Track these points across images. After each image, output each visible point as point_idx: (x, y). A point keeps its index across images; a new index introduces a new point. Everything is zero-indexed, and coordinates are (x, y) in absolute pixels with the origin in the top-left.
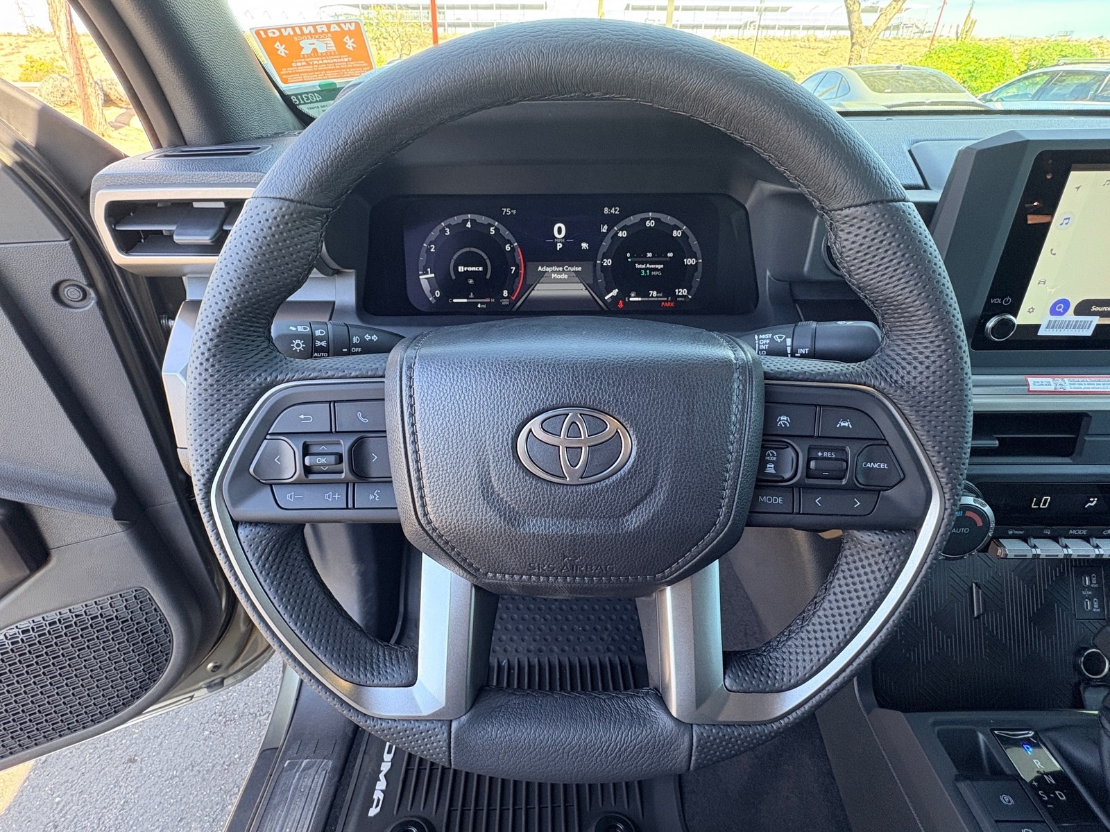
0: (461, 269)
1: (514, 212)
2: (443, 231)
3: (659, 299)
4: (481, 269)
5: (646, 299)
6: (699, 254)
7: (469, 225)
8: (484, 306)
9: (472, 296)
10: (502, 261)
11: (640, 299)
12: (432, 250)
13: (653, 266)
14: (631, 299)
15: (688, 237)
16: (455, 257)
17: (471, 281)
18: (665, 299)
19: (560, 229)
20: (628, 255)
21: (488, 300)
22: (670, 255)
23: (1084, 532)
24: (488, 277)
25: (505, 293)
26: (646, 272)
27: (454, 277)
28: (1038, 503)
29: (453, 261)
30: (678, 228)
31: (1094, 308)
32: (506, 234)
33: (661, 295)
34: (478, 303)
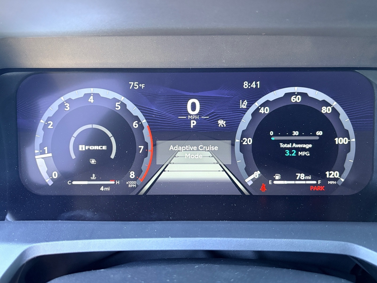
1: (143, 86)
2: (62, 106)
3: (308, 182)
4: (104, 148)
5: (293, 182)
6: (351, 133)
7: (91, 100)
8: (108, 189)
9: (94, 177)
10: (128, 139)
11: (288, 182)
12: (50, 127)
13: (300, 146)
14: (275, 182)
15: (338, 114)
17: (93, 161)
18: (315, 182)
19: (193, 105)
20: (272, 133)
21: (112, 182)
22: (320, 133)
24: (113, 156)
25: (132, 174)
26: (291, 153)
27: (74, 157)
29: (73, 139)
30: (327, 104)
32: (134, 110)
33: (310, 178)
34: (101, 185)
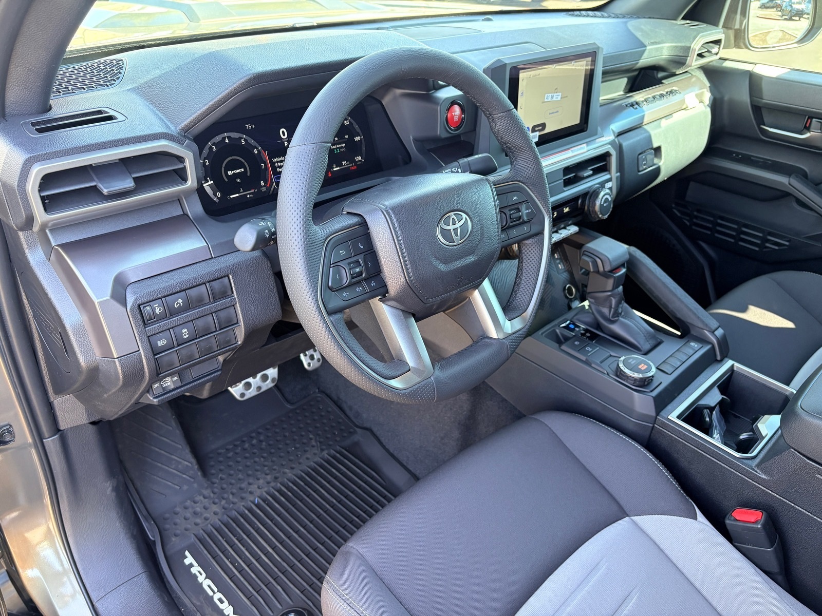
0: (230, 173)
1: (253, 126)
2: (211, 148)
3: (349, 166)
4: (242, 170)
5: (342, 167)
6: (361, 133)
7: (227, 141)
8: (252, 196)
9: (242, 190)
10: (255, 161)
11: (339, 168)
12: (207, 164)
13: (340, 146)
14: (334, 169)
15: (352, 124)
16: (224, 165)
17: (238, 180)
18: (351, 165)
19: (283, 132)
21: (253, 191)
22: (347, 137)
24: (248, 174)
25: (262, 183)
26: (337, 151)
27: (226, 180)
29: (223, 169)
30: (346, 119)
32: (252, 142)
33: (348, 163)
34: (247, 195)
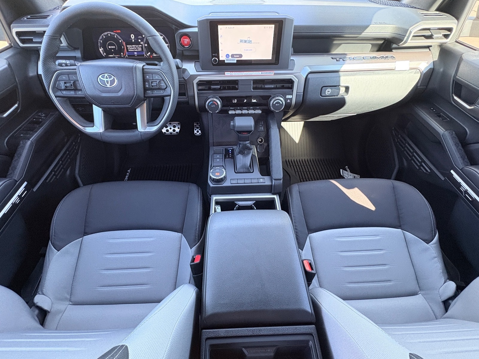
0: (110, 47)
1: (120, 31)
2: (103, 36)
4: (115, 47)
6: (168, 43)
7: (109, 35)
9: (114, 54)
10: (120, 45)
11: (156, 55)
12: (101, 42)
14: (154, 55)
15: (165, 38)
16: (107, 44)
17: (113, 50)
19: (132, 36)
21: (118, 56)
23: (246, 108)
24: (117, 49)
25: (122, 54)
27: (108, 49)
28: (234, 101)
29: (107, 45)
31: (235, 56)
32: (119, 37)
34: (115, 56)
